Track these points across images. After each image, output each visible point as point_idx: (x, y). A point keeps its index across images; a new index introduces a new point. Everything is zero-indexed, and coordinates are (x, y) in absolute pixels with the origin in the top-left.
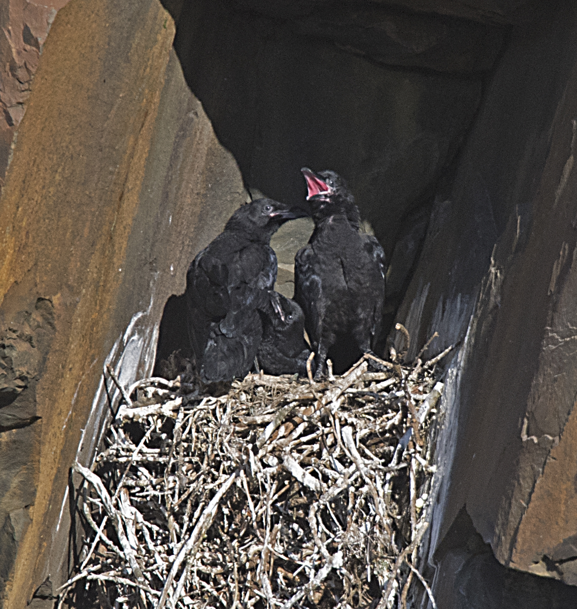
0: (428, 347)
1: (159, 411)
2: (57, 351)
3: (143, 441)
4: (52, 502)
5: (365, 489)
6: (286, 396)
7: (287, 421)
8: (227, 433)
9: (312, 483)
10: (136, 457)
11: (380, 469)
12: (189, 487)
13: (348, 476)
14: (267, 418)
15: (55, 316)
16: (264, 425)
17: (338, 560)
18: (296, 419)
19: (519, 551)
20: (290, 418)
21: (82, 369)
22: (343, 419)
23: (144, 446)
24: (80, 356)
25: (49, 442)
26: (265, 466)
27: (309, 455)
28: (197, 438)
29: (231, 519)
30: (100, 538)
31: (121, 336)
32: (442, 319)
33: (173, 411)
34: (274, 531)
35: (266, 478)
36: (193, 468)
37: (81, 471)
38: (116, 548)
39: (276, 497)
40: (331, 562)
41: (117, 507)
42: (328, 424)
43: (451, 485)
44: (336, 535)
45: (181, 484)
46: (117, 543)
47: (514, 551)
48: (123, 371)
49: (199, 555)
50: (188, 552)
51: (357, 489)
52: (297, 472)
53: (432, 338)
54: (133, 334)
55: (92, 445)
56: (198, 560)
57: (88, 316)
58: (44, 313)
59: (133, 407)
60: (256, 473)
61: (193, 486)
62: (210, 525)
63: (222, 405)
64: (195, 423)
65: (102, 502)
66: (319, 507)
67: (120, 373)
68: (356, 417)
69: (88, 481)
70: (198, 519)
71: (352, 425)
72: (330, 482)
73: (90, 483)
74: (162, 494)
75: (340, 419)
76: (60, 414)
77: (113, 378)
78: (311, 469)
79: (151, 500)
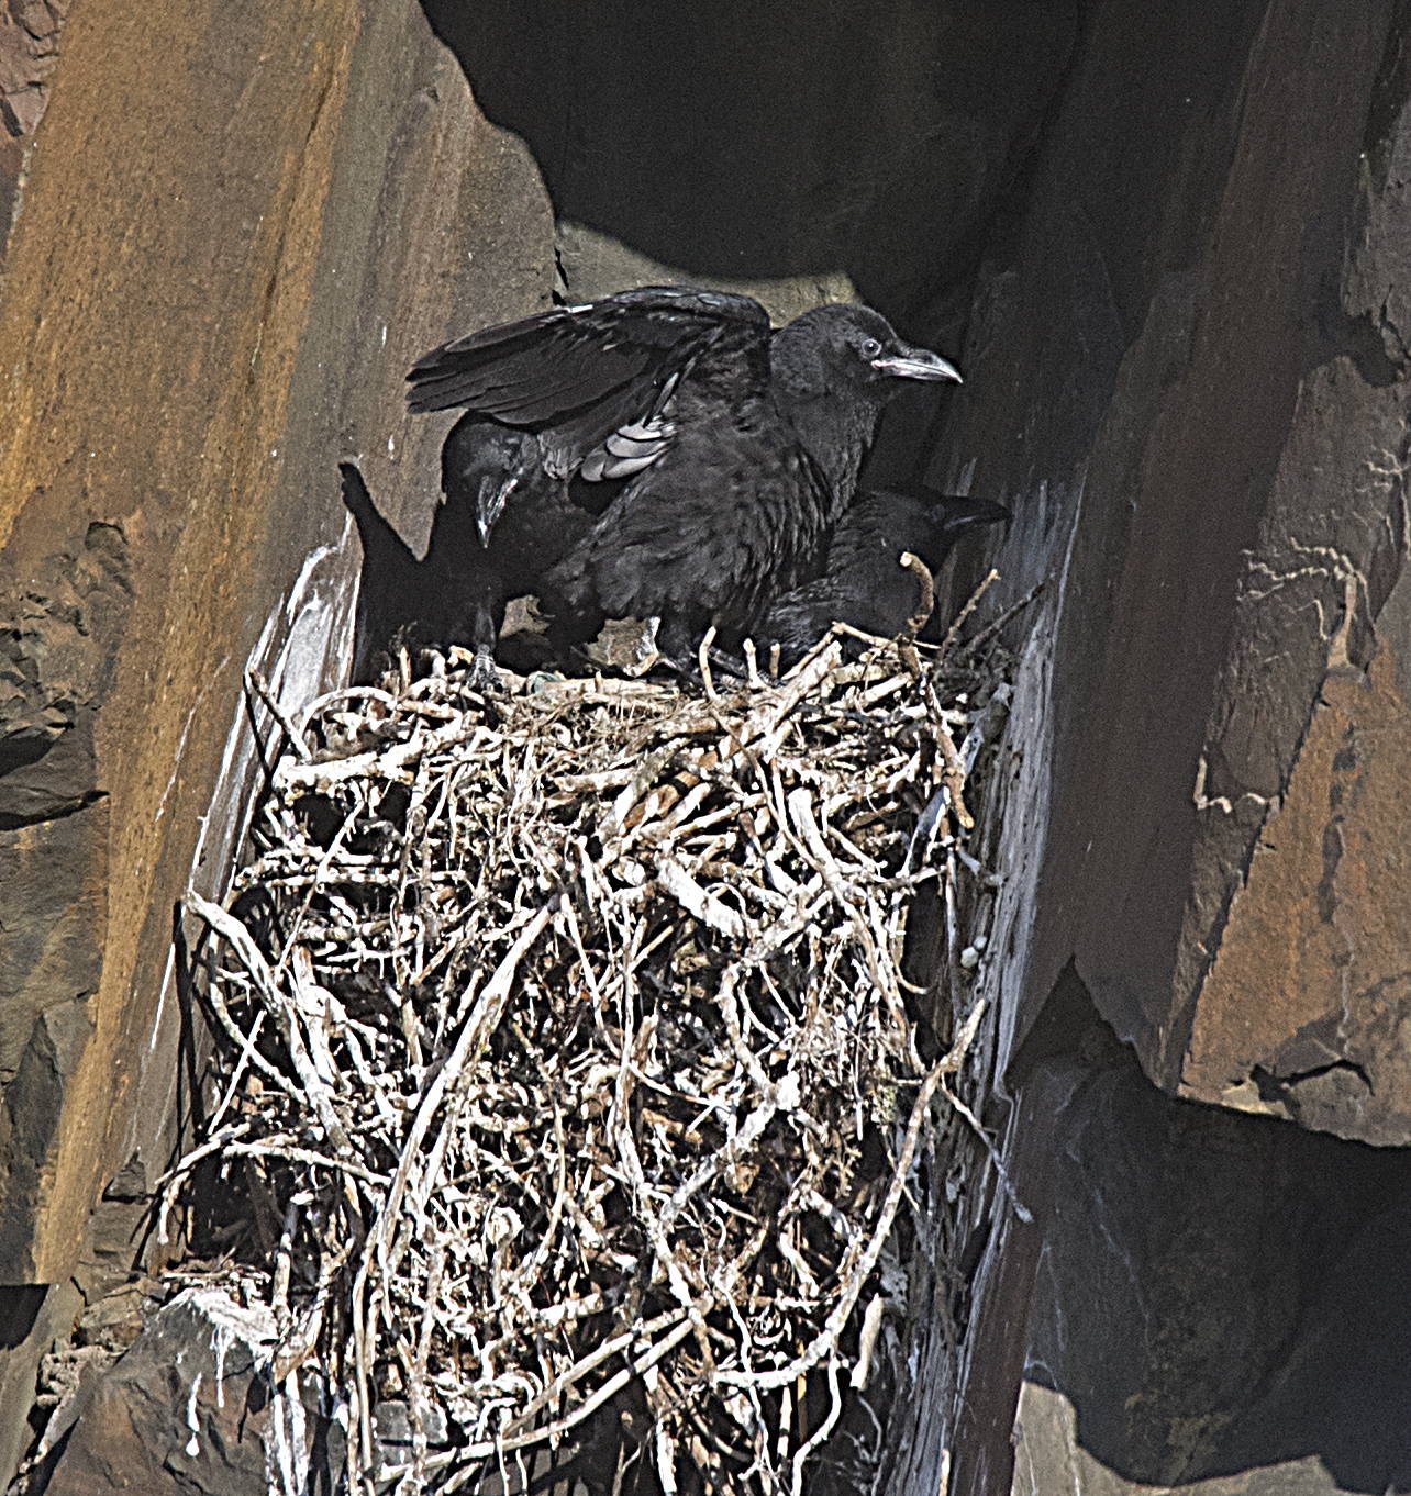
0: (977, 603)
1: (373, 769)
2: (136, 641)
3: (339, 837)
4: (139, 985)
5: (844, 932)
6: (658, 727)
7: (663, 781)
8: (529, 815)
9: (724, 919)
10: (326, 875)
11: (877, 884)
12: (448, 939)
13: (805, 902)
14: (618, 777)
15: (130, 562)
16: (612, 793)
17: (788, 1092)
18: (683, 778)
19: (1196, 1058)
20: (668, 777)
21: (197, 679)
22: (789, 773)
23: (343, 849)
24: (190, 651)
25: (128, 849)
26: (617, 885)
27: (715, 858)
28: (462, 827)
29: (543, 1007)
30: (250, 1059)
31: (282, 602)
32: (1006, 539)
33: (406, 767)
34: (642, 1033)
35: (621, 912)
36: (455, 894)
37: (201, 911)
38: (286, 1082)
39: (644, 954)
40: (773, 1097)
41: (285, 988)
42: (755, 786)
43: (1039, 913)
44: (782, 1037)
45: (427, 932)
46: (289, 1069)
47: (1187, 1058)
48: (288, 682)
49: (474, 1091)
50: (449, 1087)
51: (826, 931)
52: (691, 896)
53: (984, 585)
54: (307, 598)
55: (225, 853)
56: (472, 1103)
57: (204, 559)
58: (107, 557)
59: (314, 763)
60: (597, 902)
61: (456, 935)
62: (497, 1022)
63: (515, 751)
64: (456, 792)
65: (251, 979)
66: (741, 973)
67: (281, 686)
68: (819, 767)
69: (218, 932)
70: (469, 1011)
71: (811, 785)
72: (765, 916)
73: (224, 938)
74: (387, 955)
75: (783, 773)
76: (148, 784)
77: (266, 701)
78: (722, 888)
79: (361, 971)
